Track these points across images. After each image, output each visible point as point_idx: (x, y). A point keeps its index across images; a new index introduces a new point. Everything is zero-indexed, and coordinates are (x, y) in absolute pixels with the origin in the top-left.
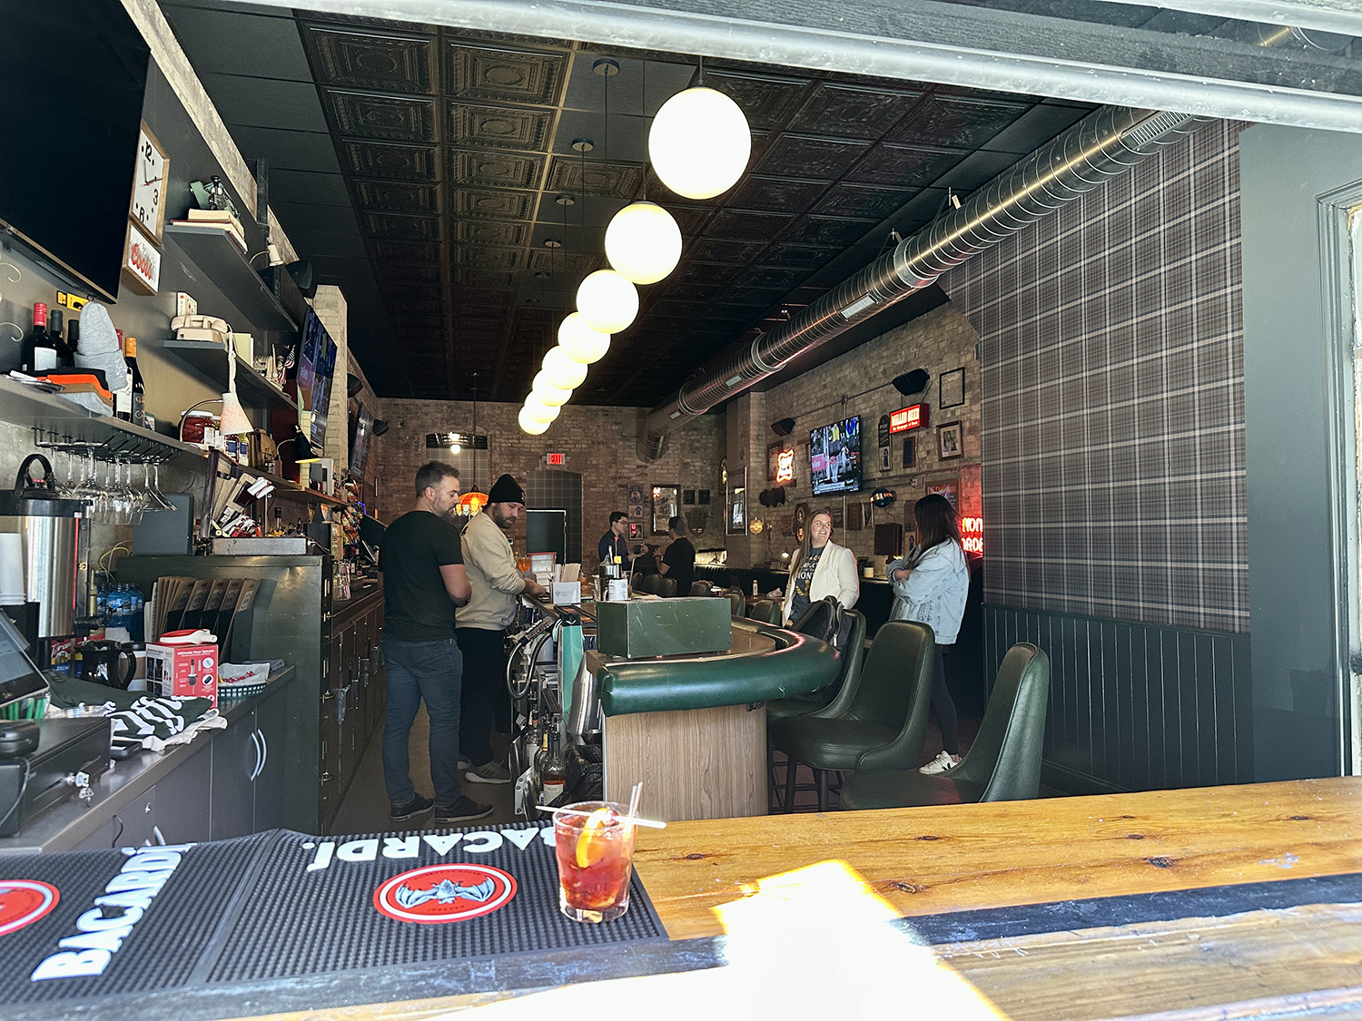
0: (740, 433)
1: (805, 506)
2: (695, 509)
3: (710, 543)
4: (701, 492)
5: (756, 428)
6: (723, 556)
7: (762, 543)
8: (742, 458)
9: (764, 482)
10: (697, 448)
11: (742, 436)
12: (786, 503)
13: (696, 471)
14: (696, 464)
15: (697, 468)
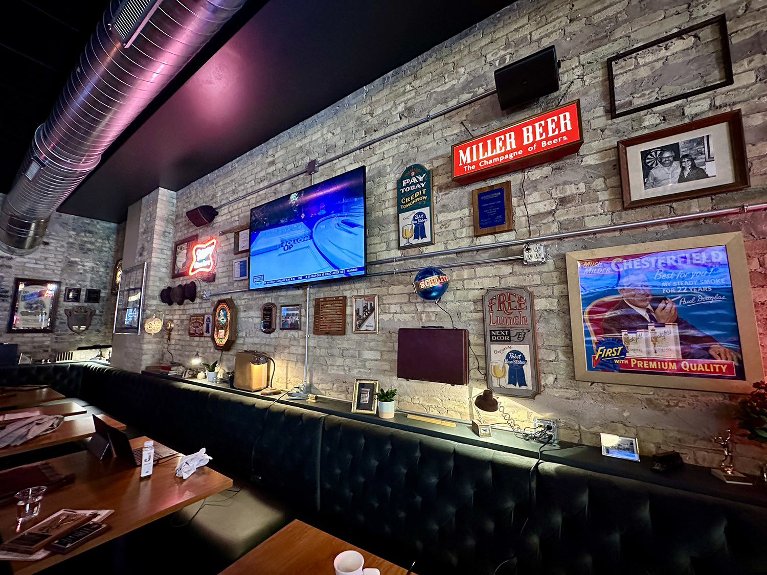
0: (141, 230)
1: (230, 303)
2: (78, 307)
3: (95, 339)
4: (90, 292)
5: (163, 224)
6: (107, 353)
7: (158, 343)
8: (141, 255)
9: (167, 280)
10: (89, 250)
11: (144, 233)
12: (198, 300)
13: (84, 270)
14: (86, 264)
15: (87, 268)
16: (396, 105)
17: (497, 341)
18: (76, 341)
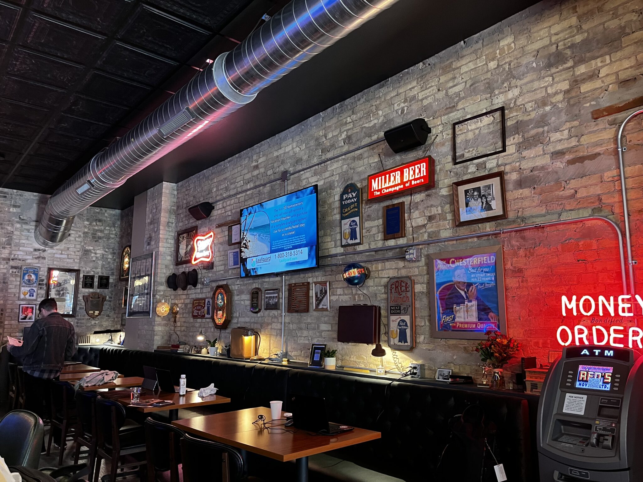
0: (148, 221)
1: (226, 289)
2: (92, 293)
3: (106, 324)
4: (101, 278)
5: (167, 215)
6: (121, 336)
7: (166, 325)
8: (149, 244)
9: (172, 267)
10: (100, 238)
11: (151, 223)
12: (199, 286)
13: (97, 258)
14: (98, 252)
15: (98, 255)
16: (341, 133)
17: (394, 313)
18: (92, 325)
